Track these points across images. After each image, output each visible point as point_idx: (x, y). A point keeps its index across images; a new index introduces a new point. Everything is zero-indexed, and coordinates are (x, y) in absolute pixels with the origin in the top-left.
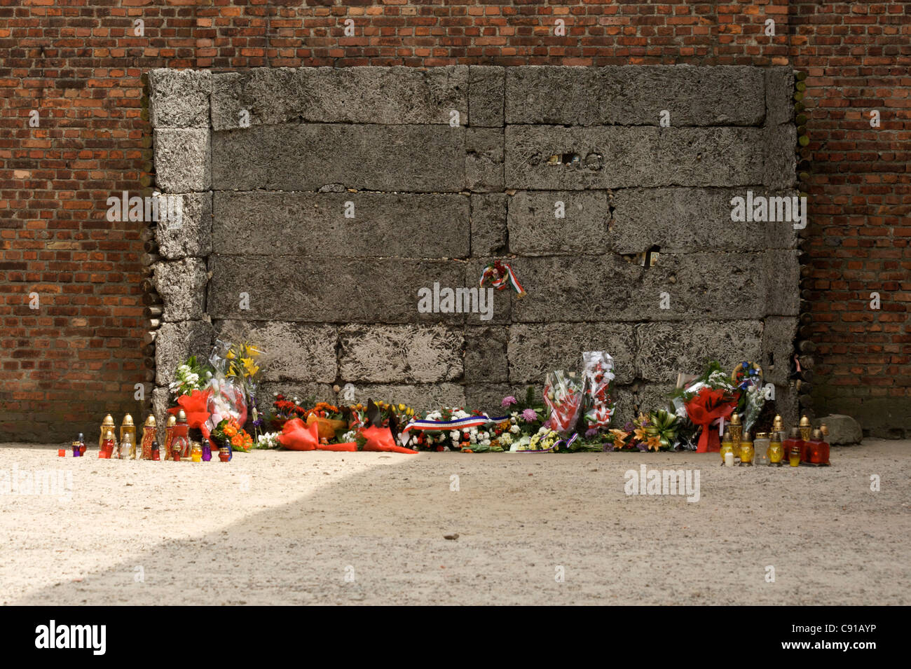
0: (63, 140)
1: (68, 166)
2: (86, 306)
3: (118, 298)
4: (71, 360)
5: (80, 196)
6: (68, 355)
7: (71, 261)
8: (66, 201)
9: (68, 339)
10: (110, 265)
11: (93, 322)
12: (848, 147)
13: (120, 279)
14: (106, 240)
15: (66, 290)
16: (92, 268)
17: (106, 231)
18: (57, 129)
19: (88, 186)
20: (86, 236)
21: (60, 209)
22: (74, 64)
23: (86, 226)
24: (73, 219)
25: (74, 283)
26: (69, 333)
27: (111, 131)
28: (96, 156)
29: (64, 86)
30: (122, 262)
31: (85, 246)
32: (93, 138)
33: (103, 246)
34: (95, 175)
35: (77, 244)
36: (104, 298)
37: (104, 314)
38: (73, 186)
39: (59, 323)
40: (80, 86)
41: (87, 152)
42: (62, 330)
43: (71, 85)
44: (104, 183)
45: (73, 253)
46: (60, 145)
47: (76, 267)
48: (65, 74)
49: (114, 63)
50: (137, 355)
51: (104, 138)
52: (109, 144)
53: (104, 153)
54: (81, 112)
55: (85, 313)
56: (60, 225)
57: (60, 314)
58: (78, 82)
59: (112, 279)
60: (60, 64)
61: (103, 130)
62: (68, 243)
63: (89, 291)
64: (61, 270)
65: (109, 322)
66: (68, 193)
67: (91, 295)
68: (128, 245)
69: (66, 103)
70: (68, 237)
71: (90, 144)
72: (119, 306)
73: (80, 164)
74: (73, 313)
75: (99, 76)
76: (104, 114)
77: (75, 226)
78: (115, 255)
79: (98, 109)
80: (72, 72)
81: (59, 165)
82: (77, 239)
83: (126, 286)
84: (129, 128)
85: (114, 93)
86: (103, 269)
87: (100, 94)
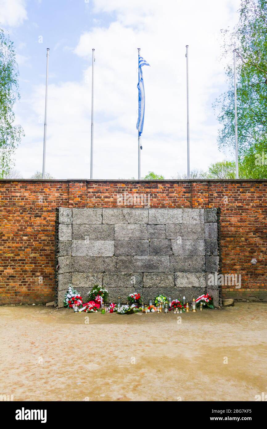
0: (36, 229)
1: (37, 236)
2: (40, 270)
3: (48, 268)
4: (36, 283)
5: (40, 243)
6: (35, 282)
7: (37, 259)
8: (36, 244)
9: (35, 278)
10: (46, 260)
11: (41, 274)
12: (222, 232)
13: (48, 263)
14: (46, 254)
15: (35, 266)
16: (42, 260)
17: (45, 252)
18: (34, 227)
19: (41, 241)
20: (40, 253)
21: (34, 246)
22: (39, 211)
23: (41, 250)
24: (37, 249)
25: (37, 264)
26: (35, 277)
27: (47, 228)
28: (44, 233)
29: (36, 217)
30: (49, 259)
31: (41, 255)
32: (43, 229)
33: (44, 255)
34: (43, 238)
35: (38, 255)
36: (44, 268)
37: (44, 272)
38: (38, 241)
39: (33, 274)
40: (40, 217)
41: (41, 232)
42: (34, 276)
43: (38, 216)
44: (45, 240)
45: (37, 257)
46: (35, 231)
47: (38, 260)
48: (37, 214)
49: (49, 211)
50: (52, 282)
51: (46, 229)
52: (47, 231)
53: (45, 232)
54: (40, 223)
55: (40, 271)
56: (35, 250)
57: (33, 272)
58: (39, 216)
59: (47, 263)
60: (35, 211)
61: (45, 227)
62: (36, 254)
63: (41, 266)
64: (34, 261)
65: (46, 274)
66: (36, 242)
67: (41, 267)
68: (51, 255)
69: (36, 221)
70: (36, 253)
71: (42, 230)
72: (48, 270)
73: (40, 235)
74: (37, 272)
75: (45, 214)
76: (46, 223)
77: (38, 250)
78: (47, 257)
79: (44, 222)
80: (38, 213)
81: (34, 235)
82: (38, 253)
83: (50, 265)
84: (52, 227)
85: (48, 218)
86: (44, 261)
87: (45, 219)
